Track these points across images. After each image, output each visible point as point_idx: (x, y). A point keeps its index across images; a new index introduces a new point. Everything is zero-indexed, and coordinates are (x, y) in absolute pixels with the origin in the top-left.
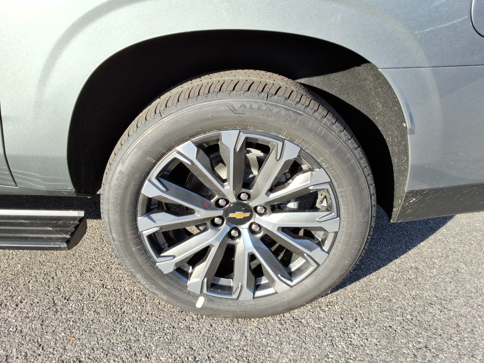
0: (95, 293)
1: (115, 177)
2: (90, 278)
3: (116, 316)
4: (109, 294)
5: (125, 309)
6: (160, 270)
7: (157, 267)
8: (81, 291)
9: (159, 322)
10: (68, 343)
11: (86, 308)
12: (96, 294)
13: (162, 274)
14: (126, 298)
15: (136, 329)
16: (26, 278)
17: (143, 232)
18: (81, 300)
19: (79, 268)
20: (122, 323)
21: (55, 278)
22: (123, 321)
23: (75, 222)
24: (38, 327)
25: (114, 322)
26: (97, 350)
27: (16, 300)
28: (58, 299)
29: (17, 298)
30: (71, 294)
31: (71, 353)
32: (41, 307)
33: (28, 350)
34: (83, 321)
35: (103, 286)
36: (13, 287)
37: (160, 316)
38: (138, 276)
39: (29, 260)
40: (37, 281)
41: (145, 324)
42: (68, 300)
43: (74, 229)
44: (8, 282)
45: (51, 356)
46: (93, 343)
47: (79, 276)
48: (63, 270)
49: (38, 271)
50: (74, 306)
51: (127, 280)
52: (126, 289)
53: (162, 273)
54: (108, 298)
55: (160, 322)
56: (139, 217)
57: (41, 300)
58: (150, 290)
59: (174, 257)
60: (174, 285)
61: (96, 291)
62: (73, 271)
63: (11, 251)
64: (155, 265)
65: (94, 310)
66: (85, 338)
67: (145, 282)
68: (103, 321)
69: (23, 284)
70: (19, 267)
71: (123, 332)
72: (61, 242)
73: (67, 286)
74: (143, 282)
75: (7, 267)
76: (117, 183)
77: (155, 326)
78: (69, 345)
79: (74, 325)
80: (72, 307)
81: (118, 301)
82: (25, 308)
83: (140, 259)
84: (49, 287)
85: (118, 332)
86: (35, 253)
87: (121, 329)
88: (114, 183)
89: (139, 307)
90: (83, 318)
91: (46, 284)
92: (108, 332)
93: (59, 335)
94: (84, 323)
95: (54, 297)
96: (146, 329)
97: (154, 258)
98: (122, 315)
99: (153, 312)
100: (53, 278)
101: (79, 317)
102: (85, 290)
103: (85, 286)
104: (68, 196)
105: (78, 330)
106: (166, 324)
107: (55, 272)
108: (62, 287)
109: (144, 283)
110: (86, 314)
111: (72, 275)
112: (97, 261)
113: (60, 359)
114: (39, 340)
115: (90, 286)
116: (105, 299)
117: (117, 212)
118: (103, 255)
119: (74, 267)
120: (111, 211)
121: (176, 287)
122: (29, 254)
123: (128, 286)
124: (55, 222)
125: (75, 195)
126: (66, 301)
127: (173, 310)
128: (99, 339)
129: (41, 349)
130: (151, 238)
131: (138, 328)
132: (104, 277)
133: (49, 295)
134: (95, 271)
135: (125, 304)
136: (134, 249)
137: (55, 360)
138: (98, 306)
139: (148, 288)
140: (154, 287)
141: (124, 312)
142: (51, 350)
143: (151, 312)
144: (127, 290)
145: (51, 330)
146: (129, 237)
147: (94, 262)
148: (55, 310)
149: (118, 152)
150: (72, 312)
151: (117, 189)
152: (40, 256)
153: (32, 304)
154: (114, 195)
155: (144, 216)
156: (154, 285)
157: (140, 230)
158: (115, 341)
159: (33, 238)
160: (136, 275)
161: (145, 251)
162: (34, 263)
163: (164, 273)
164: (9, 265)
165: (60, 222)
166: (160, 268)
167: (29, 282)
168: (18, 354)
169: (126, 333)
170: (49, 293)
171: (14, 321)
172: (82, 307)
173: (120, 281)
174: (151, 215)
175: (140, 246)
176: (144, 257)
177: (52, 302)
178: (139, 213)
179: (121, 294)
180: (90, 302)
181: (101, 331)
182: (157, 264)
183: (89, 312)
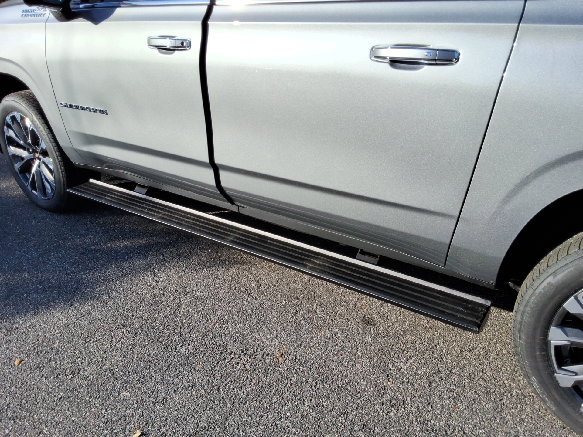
0: (475, 374)
1: (542, 286)
2: (469, 358)
3: (496, 405)
4: (489, 381)
5: (504, 401)
6: (557, 381)
7: (555, 377)
8: (462, 368)
9: (539, 428)
10: (453, 411)
11: (467, 385)
12: (476, 376)
13: (557, 385)
14: (505, 391)
15: (516, 426)
16: (413, 337)
17: (552, 341)
18: (463, 377)
19: (459, 345)
20: (502, 414)
21: (438, 346)
22: (503, 413)
23: (483, 309)
24: (426, 386)
25: (495, 410)
26: (479, 429)
27: (407, 355)
28: (441, 367)
29: (407, 353)
30: (453, 367)
31: (456, 422)
32: (428, 369)
33: (420, 403)
34: (465, 397)
35: (483, 371)
36: (403, 342)
37: (540, 422)
38: (533, 378)
39: (414, 321)
40: (422, 343)
41: (525, 424)
42: (450, 372)
43: (482, 316)
44: (398, 335)
45: (439, 417)
46: (475, 421)
47: (459, 352)
48: (444, 342)
49: (423, 335)
50: (456, 379)
51: (506, 373)
52: (505, 382)
53: (559, 384)
54: (487, 384)
55: (541, 428)
56: (553, 326)
57: (427, 363)
58: (540, 395)
59: (576, 374)
60: (567, 401)
61: (476, 373)
62: (453, 345)
63: (398, 308)
64: (554, 375)
65: (474, 390)
66: (468, 414)
67: (538, 387)
68: (483, 404)
69: (411, 342)
70: (407, 325)
71: (503, 423)
72: (473, 325)
73: (449, 358)
74: (536, 385)
75: (396, 322)
76: (542, 291)
77: (535, 430)
78: (454, 414)
79: (457, 397)
80: (454, 379)
81: (498, 392)
82: (414, 364)
83: (541, 364)
84: (433, 353)
85: (498, 421)
86: (418, 316)
87: (501, 419)
88: (540, 291)
89: (519, 405)
90: (466, 395)
91: (430, 349)
92: (489, 417)
93: (445, 401)
94: (466, 399)
95: (438, 364)
96: (526, 429)
97: (555, 368)
98: (501, 407)
99: (533, 416)
100: (436, 346)
101: (462, 392)
102: (465, 368)
103: (465, 365)
104: (486, 287)
105: (461, 404)
106: (546, 433)
107: (437, 340)
108: (445, 357)
109: (536, 387)
110: (467, 391)
111: (453, 349)
112: (475, 344)
113: (447, 423)
114: (428, 399)
115: (470, 366)
116: (485, 384)
117: (533, 316)
118: (481, 340)
119: (454, 341)
120: (528, 313)
121: (570, 403)
122: (413, 315)
123: (507, 380)
124: (465, 304)
125: (493, 288)
126: (449, 372)
127: (554, 422)
128: (481, 420)
129: (430, 407)
130: (558, 349)
131: (518, 424)
132: (483, 362)
133: (434, 360)
134: (474, 353)
135: (505, 397)
136: (538, 353)
137: (442, 421)
138: (479, 389)
139: (539, 392)
140: (546, 394)
141: (504, 404)
142: (439, 411)
143: (531, 415)
144: (507, 384)
145: (437, 394)
146: (537, 341)
147: (472, 344)
148: (440, 376)
149: (552, 265)
150: (455, 385)
151: (540, 297)
152: (423, 320)
153: (420, 364)
154: (536, 301)
155: (559, 327)
156: (547, 392)
157: (550, 338)
158: (495, 428)
159: (448, 314)
160: (531, 377)
161: (549, 359)
162: (419, 326)
163: (560, 385)
164: (398, 320)
165: (470, 305)
166: (557, 378)
167: (416, 342)
168: (412, 404)
169: (506, 425)
170: (433, 359)
171: (406, 373)
172: (463, 383)
173: (499, 372)
174: (565, 328)
175: (545, 353)
176: (545, 364)
177: (437, 368)
178: (554, 323)
179: (500, 385)
180: (471, 382)
181: (482, 413)
182: (555, 374)
183: (471, 391)
